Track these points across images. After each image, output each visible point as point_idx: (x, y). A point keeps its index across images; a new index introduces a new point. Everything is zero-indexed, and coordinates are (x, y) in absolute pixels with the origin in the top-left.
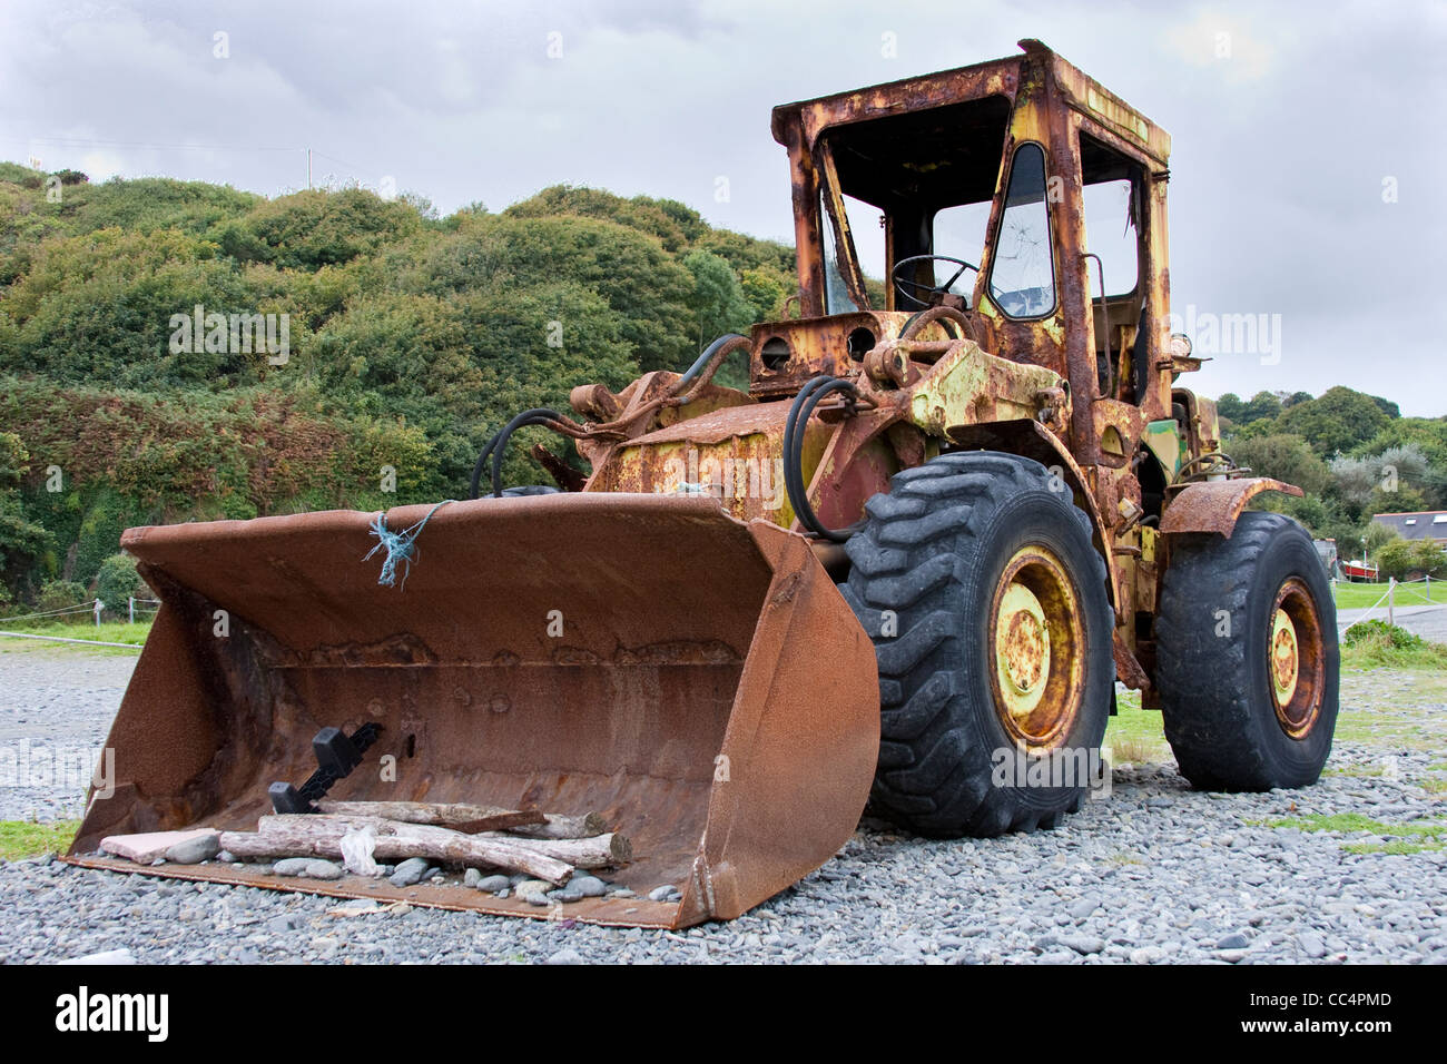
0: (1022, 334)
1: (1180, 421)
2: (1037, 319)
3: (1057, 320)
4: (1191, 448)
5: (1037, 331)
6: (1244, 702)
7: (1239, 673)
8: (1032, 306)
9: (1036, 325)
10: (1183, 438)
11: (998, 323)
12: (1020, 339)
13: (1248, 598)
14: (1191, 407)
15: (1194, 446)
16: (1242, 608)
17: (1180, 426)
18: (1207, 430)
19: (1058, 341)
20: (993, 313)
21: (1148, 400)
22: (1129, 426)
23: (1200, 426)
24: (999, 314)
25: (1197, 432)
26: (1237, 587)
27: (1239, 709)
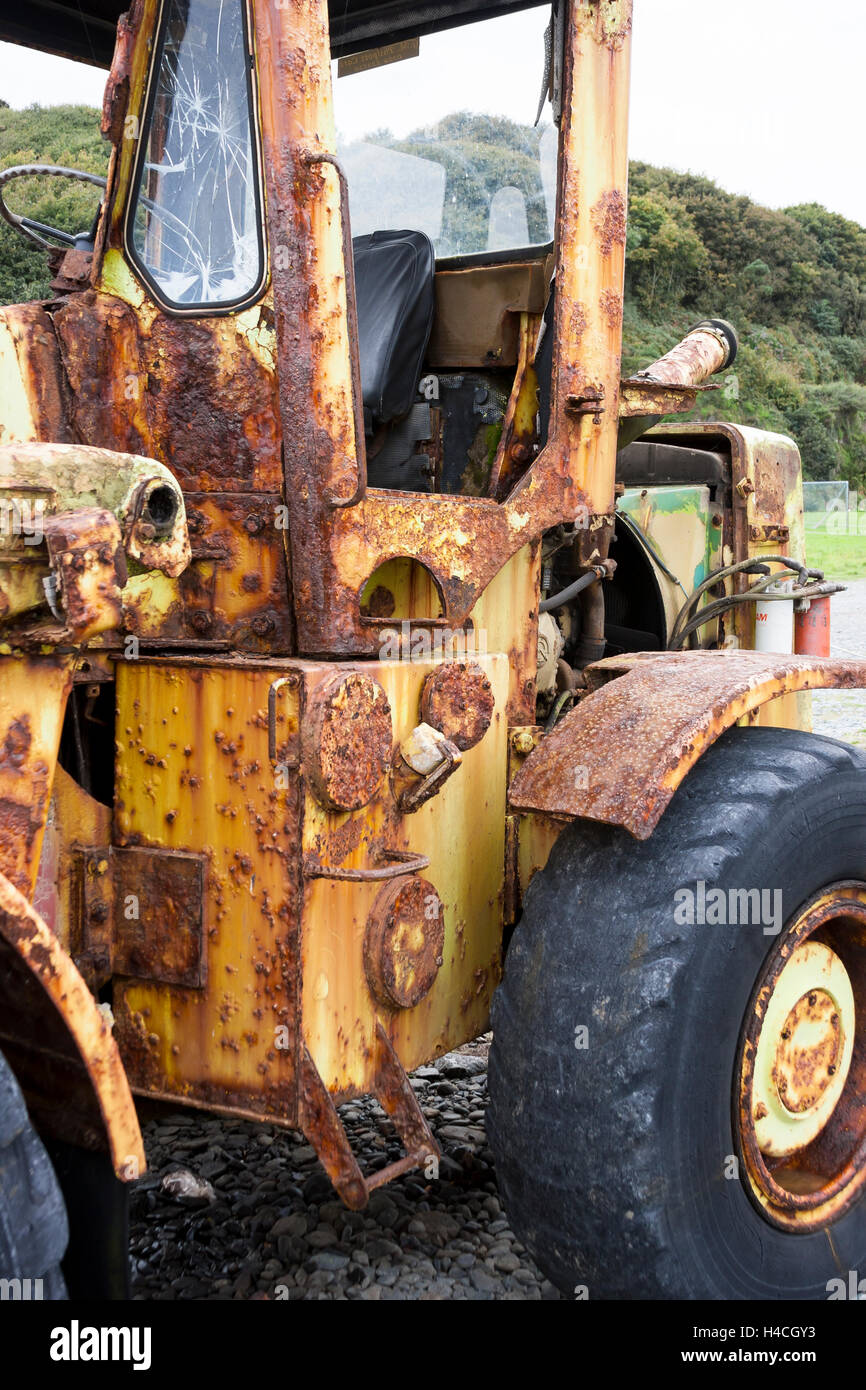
0: (194, 346)
1: (713, 489)
2: (224, 310)
3: (265, 313)
4: (729, 540)
5: (224, 335)
6: (651, 1217)
7: (641, 1156)
8: (215, 281)
9: (223, 325)
10: (715, 521)
11: (147, 317)
12: (190, 357)
13: (680, 982)
14: (737, 462)
15: (738, 537)
16: (661, 1005)
17: (712, 498)
18: (772, 505)
19: (267, 361)
20: (134, 296)
22: (467, 551)
23: (752, 500)
24: (149, 297)
25: (744, 510)
26: (658, 951)
27: (639, 1230)
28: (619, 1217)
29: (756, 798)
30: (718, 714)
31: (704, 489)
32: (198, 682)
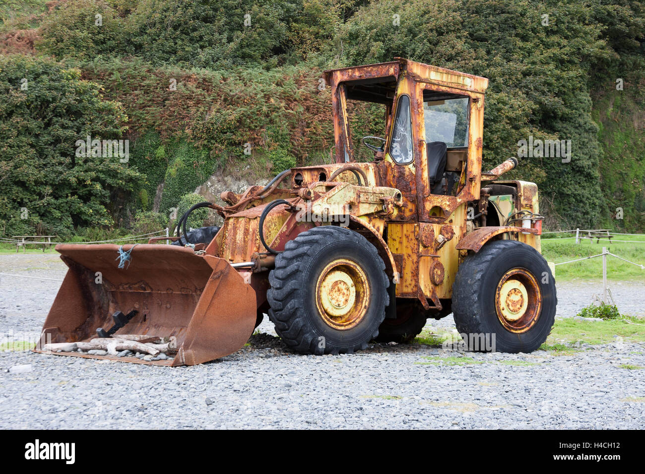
0: (402, 170)
1: (513, 196)
2: (407, 164)
3: (414, 165)
4: (516, 207)
5: (407, 168)
6: (478, 317)
7: (476, 305)
8: (405, 159)
9: (406, 166)
10: (513, 203)
11: (393, 165)
12: (401, 172)
13: (482, 276)
14: (519, 189)
15: (519, 206)
16: (479, 280)
17: (513, 198)
18: (528, 199)
19: (414, 173)
20: (391, 161)
21: (462, 194)
22: (449, 205)
23: (522, 198)
24: (393, 161)
25: (520, 200)
26: (479, 271)
27: (476, 319)
28: (472, 317)
29: (499, 248)
30: (492, 233)
31: (511, 195)
32: (402, 226)
